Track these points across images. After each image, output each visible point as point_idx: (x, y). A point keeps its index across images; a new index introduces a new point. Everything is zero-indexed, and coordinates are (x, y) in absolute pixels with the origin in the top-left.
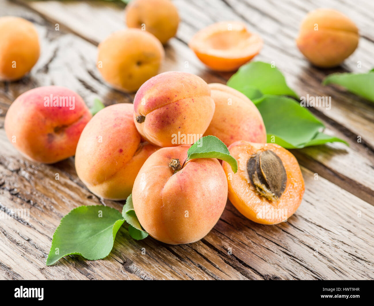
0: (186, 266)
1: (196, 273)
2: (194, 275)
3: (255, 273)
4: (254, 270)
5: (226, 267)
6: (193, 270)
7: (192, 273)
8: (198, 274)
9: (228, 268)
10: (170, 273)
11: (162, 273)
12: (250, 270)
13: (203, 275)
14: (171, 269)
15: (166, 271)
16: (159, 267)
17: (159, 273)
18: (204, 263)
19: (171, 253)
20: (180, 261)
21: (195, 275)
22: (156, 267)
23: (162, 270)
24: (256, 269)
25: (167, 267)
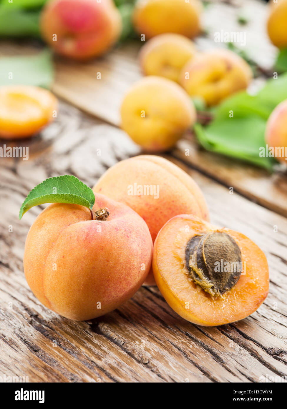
0: (170, 333)
1: (181, 340)
2: (177, 342)
3: (257, 345)
4: (256, 343)
5: (222, 337)
6: (177, 336)
7: (176, 340)
8: (183, 341)
9: (224, 338)
10: (147, 338)
11: (137, 336)
12: (251, 343)
13: (188, 342)
14: (150, 335)
15: (143, 336)
16: (136, 332)
17: (134, 336)
18: (194, 332)
19: (155, 320)
20: (165, 327)
21: (179, 342)
22: (132, 331)
23: (138, 334)
24: (259, 342)
25: (146, 332)
